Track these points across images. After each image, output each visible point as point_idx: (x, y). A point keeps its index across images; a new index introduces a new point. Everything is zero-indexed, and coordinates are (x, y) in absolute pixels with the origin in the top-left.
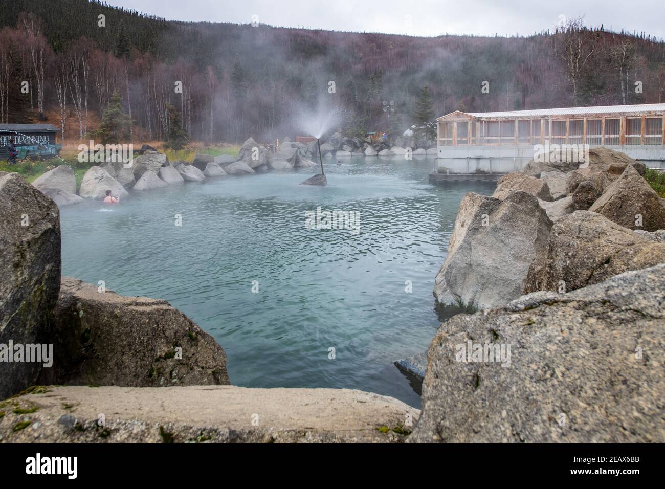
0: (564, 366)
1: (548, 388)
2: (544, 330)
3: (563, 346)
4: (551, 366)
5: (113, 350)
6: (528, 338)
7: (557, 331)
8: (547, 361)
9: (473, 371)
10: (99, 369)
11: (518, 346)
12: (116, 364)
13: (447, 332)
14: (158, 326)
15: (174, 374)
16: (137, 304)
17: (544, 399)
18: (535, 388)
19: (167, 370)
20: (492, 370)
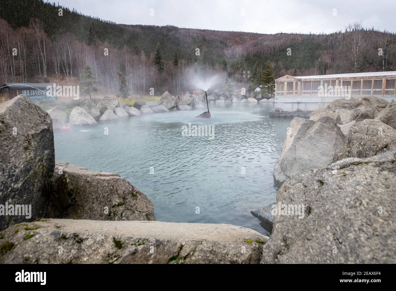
0: (368, 199)
1: (358, 211)
2: (354, 178)
3: (367, 187)
4: (359, 199)
5: (88, 200)
6: (344, 183)
7: (363, 178)
8: (357, 196)
9: (307, 205)
10: (79, 211)
11: (337, 188)
12: (89, 208)
13: (290, 184)
14: (113, 188)
15: (123, 215)
16: (101, 175)
17: (355, 218)
18: (349, 212)
19: (119, 212)
20: (320, 203)
